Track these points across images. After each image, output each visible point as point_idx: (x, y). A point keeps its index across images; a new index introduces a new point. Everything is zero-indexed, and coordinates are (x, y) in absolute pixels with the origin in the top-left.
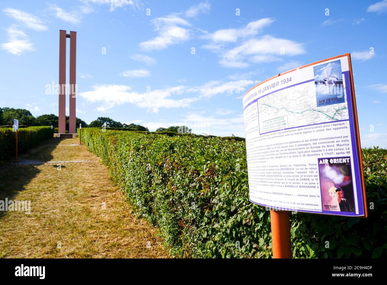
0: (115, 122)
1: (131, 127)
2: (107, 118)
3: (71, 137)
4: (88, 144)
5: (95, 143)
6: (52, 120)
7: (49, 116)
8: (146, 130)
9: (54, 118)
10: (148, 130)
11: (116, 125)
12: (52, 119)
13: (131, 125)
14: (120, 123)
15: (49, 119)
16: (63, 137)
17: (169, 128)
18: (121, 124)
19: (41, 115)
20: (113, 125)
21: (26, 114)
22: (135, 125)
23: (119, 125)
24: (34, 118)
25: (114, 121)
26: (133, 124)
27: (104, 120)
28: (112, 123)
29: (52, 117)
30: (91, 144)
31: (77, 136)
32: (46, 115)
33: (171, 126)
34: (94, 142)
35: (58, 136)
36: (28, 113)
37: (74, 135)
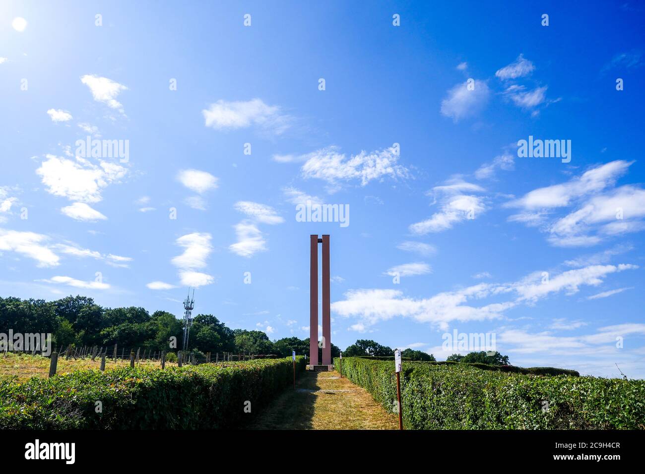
0: (381, 347)
1: (407, 354)
2: (369, 342)
3: (326, 369)
4: (351, 375)
5: (359, 374)
6: (295, 346)
7: (290, 339)
8: (431, 359)
9: (297, 342)
10: (433, 359)
11: (384, 351)
12: (295, 344)
13: (406, 351)
14: (389, 348)
15: (290, 344)
16: (317, 370)
17: (468, 355)
18: (391, 350)
19: (281, 339)
20: (379, 352)
21: (262, 338)
22: (413, 352)
23: (389, 351)
24: (272, 344)
25: (380, 345)
26: (409, 350)
27: (365, 344)
28: (377, 349)
29: (294, 341)
30: (355, 375)
31: (334, 368)
32: (286, 339)
33: (472, 352)
34: (358, 372)
35: (311, 369)
36: (264, 336)
37: (330, 366)
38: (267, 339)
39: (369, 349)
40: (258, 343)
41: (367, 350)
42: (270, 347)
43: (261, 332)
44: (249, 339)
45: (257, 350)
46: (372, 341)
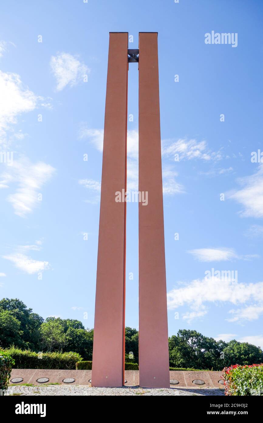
18: (215, 342)
20: (202, 344)
27: (188, 334)
28: (200, 340)
38: (83, 328)
39: (192, 340)
40: (68, 332)
41: (190, 341)
42: (82, 336)
43: (77, 321)
44: (58, 326)
45: (66, 339)
46: (195, 331)
